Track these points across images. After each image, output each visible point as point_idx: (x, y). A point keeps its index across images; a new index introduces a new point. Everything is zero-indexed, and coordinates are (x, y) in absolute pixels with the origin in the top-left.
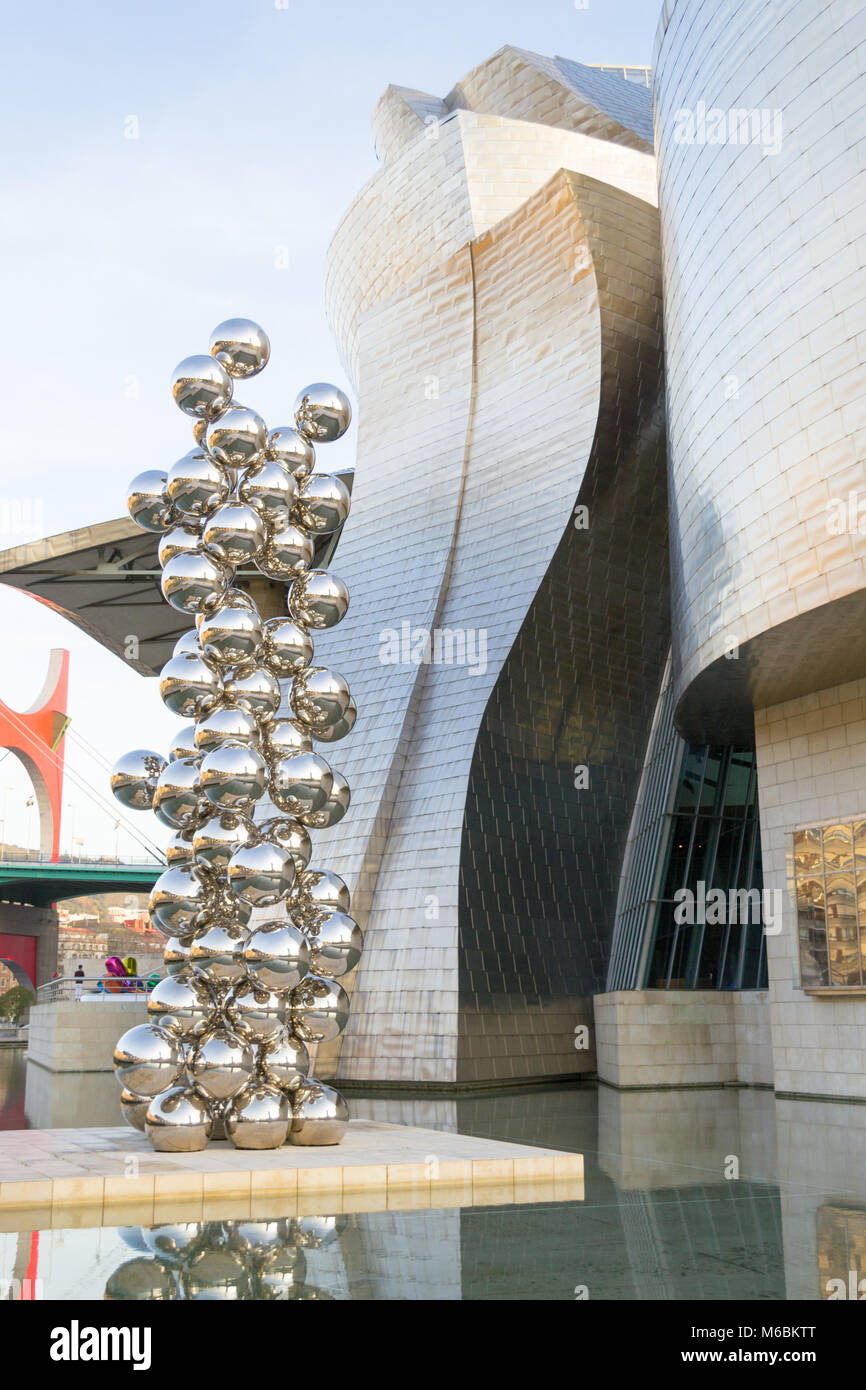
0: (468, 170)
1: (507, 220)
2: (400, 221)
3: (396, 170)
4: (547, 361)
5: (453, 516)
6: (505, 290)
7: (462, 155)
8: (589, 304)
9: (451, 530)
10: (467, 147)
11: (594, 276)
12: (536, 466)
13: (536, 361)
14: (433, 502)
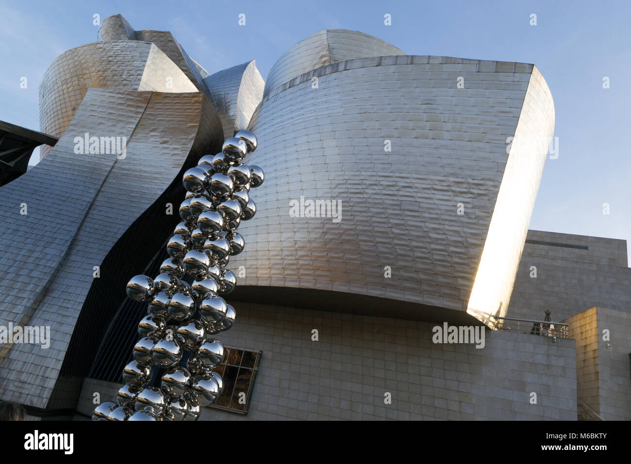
0: (147, 64)
1: (172, 94)
2: (109, 62)
3: (118, 45)
4: (165, 145)
5: (103, 178)
6: (159, 114)
7: (148, 57)
8: (190, 137)
9: (101, 183)
10: (150, 56)
11: (197, 129)
12: (146, 178)
13: (160, 144)
14: (95, 169)
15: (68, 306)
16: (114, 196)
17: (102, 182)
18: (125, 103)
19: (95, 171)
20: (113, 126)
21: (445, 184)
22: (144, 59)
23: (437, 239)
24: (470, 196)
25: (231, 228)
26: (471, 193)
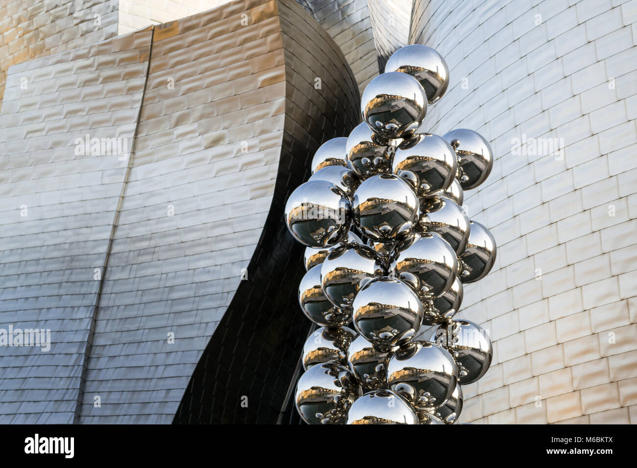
1: (199, 16)
4: (218, 149)
6: (183, 77)
8: (273, 110)
9: (96, 289)
11: (284, 83)
12: (195, 244)
13: (207, 148)
14: (73, 258)
16: (133, 313)
17: (97, 285)
18: (99, 76)
19: (76, 264)
25: (443, 312)
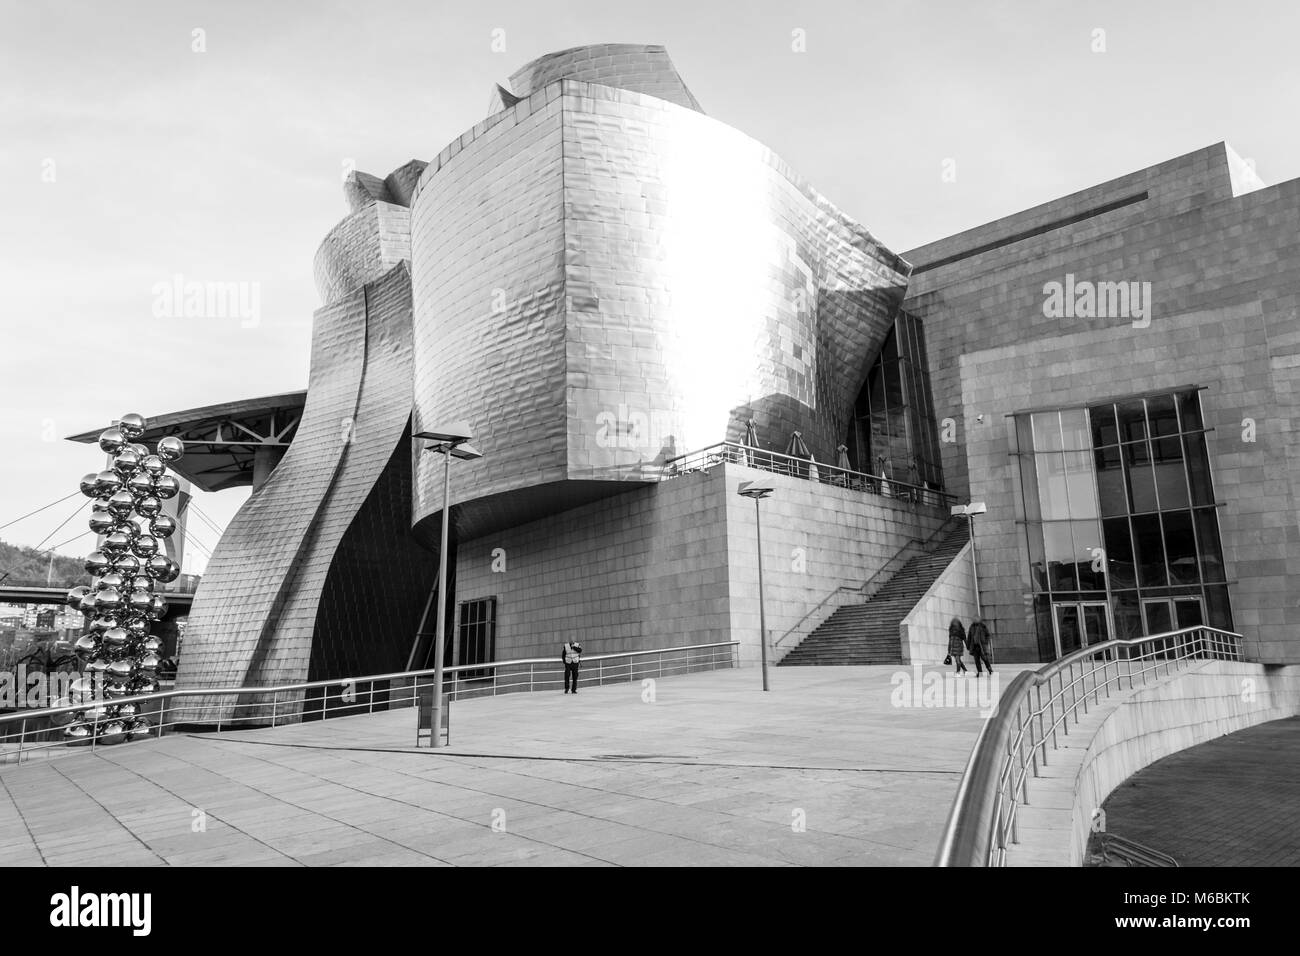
0: (381, 234)
7: (378, 225)
10: (381, 221)
12: (389, 407)
13: (393, 352)
15: (307, 606)
18: (348, 315)
20: (347, 351)
21: (517, 311)
22: (376, 229)
23: (523, 394)
24: (542, 316)
26: (542, 312)
